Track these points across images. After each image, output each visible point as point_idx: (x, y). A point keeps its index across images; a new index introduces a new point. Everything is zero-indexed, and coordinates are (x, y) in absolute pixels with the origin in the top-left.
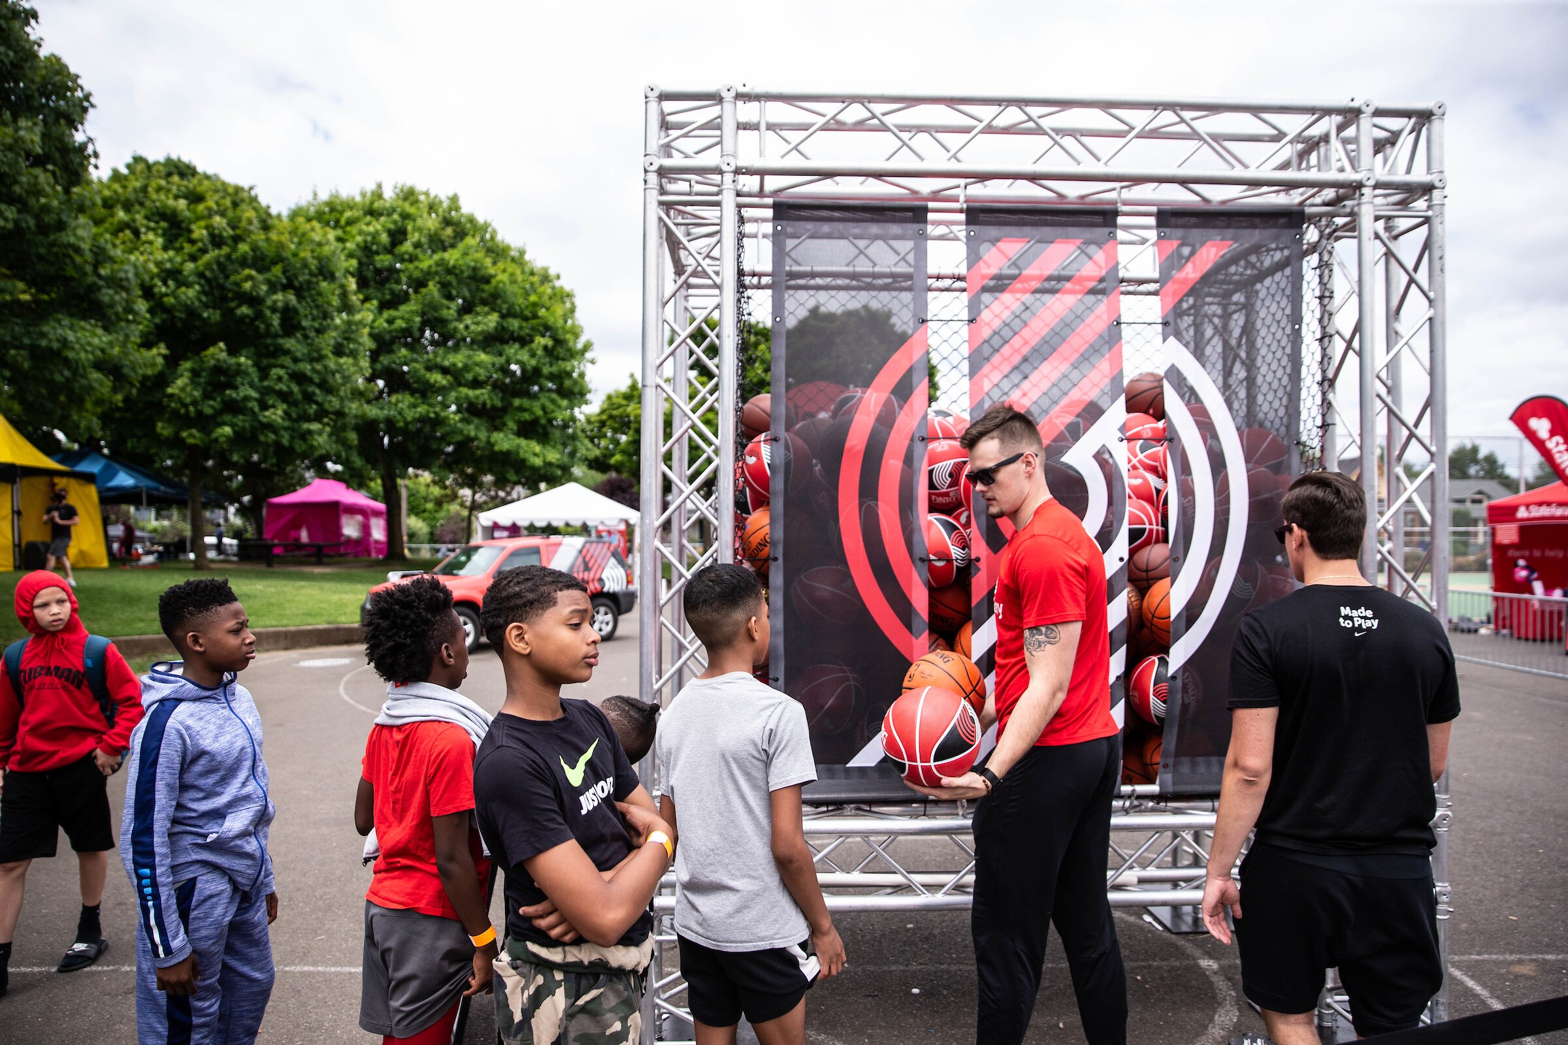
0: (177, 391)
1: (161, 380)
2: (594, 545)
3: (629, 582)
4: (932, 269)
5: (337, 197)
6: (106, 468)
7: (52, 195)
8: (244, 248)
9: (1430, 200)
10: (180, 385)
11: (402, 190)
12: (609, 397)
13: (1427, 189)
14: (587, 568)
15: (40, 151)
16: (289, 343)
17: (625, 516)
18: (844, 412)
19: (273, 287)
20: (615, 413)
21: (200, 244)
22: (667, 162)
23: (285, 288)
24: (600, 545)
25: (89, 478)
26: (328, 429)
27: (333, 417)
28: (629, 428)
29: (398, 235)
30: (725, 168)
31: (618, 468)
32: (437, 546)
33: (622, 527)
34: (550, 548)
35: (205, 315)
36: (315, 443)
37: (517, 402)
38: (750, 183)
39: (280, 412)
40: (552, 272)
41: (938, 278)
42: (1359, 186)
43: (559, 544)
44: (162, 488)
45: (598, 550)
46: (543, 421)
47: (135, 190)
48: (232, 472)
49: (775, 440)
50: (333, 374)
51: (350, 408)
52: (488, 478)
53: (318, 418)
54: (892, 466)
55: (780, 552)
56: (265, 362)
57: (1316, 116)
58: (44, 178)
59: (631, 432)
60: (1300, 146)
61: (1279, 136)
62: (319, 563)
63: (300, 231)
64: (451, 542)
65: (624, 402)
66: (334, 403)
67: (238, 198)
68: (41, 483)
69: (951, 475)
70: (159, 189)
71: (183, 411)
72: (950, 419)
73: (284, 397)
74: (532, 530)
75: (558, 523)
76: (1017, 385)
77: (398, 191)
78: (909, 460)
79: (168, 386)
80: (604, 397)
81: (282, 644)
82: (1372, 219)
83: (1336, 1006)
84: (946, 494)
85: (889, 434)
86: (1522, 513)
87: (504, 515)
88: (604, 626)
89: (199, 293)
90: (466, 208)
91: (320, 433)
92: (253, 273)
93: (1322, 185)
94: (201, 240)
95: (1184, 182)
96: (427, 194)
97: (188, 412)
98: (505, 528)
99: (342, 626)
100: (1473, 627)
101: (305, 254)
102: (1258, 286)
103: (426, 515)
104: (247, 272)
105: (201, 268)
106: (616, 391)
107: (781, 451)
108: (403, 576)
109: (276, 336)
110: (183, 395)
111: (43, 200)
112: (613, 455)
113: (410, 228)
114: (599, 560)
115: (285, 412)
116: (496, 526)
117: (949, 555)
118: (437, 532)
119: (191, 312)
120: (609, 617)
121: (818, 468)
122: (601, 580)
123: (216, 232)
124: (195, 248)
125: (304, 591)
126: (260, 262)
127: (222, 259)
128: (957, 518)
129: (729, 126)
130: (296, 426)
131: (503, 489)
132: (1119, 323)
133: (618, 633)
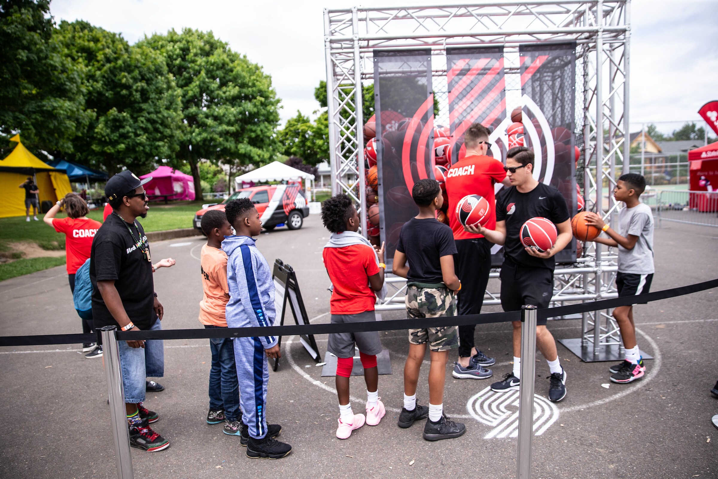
0: (99, 130)
1: (92, 126)
2: (291, 188)
3: (306, 204)
4: (433, 68)
5: (156, 35)
6: (69, 167)
7: (41, 44)
8: (120, 62)
9: (625, 35)
10: (100, 127)
11: (186, 30)
12: (289, 121)
13: (624, 31)
14: (288, 198)
15: (32, 24)
16: (144, 106)
17: (301, 175)
18: (402, 128)
19: (135, 80)
20: (292, 129)
21: (102, 62)
22: (333, 38)
23: (141, 81)
24: (293, 188)
25: (64, 172)
26: (167, 144)
27: (169, 139)
28: (299, 135)
29: (185, 51)
30: (355, 39)
31: (295, 154)
32: (215, 194)
33: (300, 180)
34: (272, 191)
35: (107, 94)
36: (162, 151)
37: (249, 127)
38: (365, 43)
39: (145, 137)
40: (259, 65)
41: (436, 71)
42: (597, 31)
43: (276, 189)
44: (95, 174)
45: (292, 190)
46: (261, 136)
47: (69, 38)
48: (121, 165)
49: (378, 140)
50: (167, 118)
51: (176, 134)
52: (237, 161)
53: (160, 140)
54: (421, 148)
55: (381, 182)
56: (135, 116)
57: (580, 4)
58: (36, 37)
59: (300, 137)
60: (576, 15)
61: (568, 11)
62: (166, 204)
63: (145, 53)
64: (221, 192)
65: (296, 123)
66: (168, 132)
67: (114, 39)
68: (44, 175)
69: (443, 151)
70: (80, 37)
71: (103, 139)
72: (443, 129)
73: (145, 130)
74: (260, 184)
75: (271, 180)
76: (469, 113)
77: (184, 30)
78: (427, 146)
79: (95, 128)
80: (286, 121)
81: (160, 238)
82: (602, 44)
83: (589, 339)
84: (442, 158)
85: (420, 136)
86: (704, 155)
87: (246, 178)
88: (297, 223)
89: (102, 84)
90: (216, 37)
91: (164, 146)
92: (126, 74)
93: (583, 32)
94: (102, 60)
95: (530, 34)
96: (197, 31)
97: (105, 139)
98: (248, 183)
99: (185, 229)
100: (680, 207)
101: (149, 64)
102: (566, 68)
103: (208, 180)
104: (123, 74)
105: (103, 73)
106: (292, 118)
107: (380, 144)
108: (209, 206)
109: (139, 103)
110: (102, 132)
111: (38, 46)
112: (292, 148)
113: (191, 47)
114: (293, 194)
115: (147, 138)
116: (244, 183)
117: (443, 180)
118: (214, 188)
119: (100, 94)
120: (299, 219)
121: (394, 150)
122: (294, 203)
123: (108, 56)
124: (99, 64)
125: (165, 216)
126: (128, 68)
127: (112, 68)
128: (446, 167)
129: (355, 21)
130: (153, 143)
131: (243, 166)
132: (505, 90)
133: (303, 226)
